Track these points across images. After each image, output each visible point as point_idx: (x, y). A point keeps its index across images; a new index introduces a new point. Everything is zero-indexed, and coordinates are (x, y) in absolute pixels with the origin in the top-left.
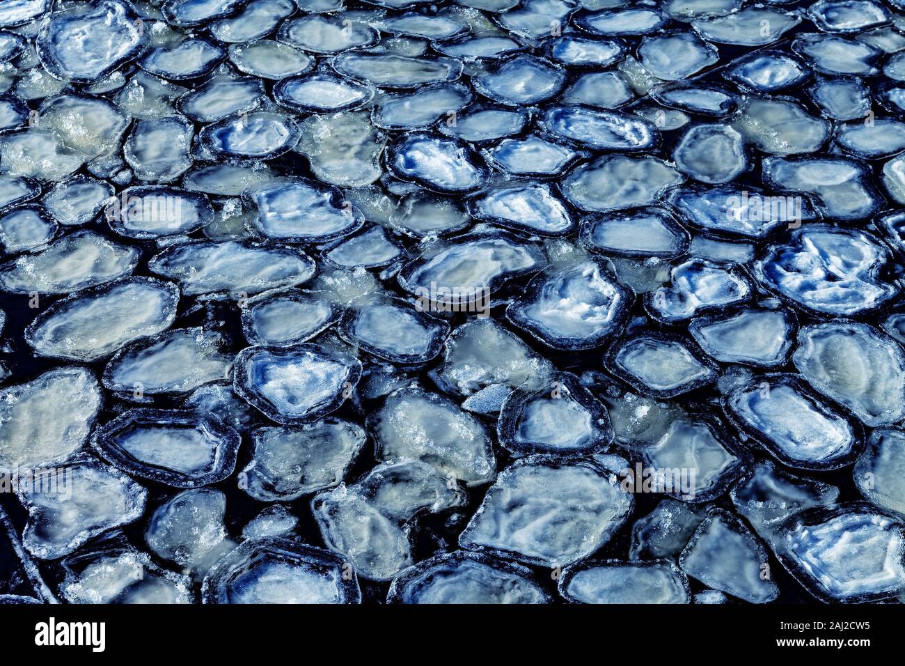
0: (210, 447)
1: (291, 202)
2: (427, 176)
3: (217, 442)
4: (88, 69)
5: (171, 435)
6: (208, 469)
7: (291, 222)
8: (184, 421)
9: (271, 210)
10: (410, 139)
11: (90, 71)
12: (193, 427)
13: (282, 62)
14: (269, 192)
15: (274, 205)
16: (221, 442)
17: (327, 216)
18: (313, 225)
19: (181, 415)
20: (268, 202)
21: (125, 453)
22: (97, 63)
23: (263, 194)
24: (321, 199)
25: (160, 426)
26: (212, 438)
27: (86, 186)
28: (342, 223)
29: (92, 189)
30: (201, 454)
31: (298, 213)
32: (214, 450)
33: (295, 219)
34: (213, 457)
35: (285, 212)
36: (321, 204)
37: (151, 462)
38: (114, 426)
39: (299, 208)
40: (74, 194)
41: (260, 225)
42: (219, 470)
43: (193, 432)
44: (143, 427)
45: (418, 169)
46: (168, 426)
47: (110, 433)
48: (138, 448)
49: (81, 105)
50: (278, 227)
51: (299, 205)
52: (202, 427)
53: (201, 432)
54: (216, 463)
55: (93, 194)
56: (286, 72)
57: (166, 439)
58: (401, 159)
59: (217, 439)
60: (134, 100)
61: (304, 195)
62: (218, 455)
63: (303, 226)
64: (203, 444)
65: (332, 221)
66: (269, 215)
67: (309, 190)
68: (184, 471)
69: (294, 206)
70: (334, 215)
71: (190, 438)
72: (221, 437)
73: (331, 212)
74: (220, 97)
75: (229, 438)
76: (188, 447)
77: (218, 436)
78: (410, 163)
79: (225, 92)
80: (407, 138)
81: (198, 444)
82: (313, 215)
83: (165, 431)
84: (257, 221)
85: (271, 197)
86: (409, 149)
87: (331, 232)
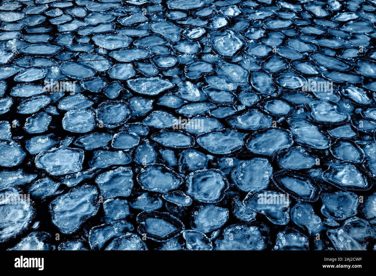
0: (310, 189)
1: (323, 108)
2: (352, 98)
3: (313, 188)
4: (228, 53)
5: (297, 182)
6: (309, 196)
7: (323, 116)
8: (302, 178)
9: (316, 111)
10: (347, 85)
11: (229, 54)
12: (305, 181)
13: (293, 55)
14: (314, 104)
15: (317, 108)
16: (314, 189)
17: (336, 115)
18: (331, 118)
19: (302, 176)
20: (315, 107)
21: (282, 183)
22: (231, 51)
23: (313, 104)
24: (333, 108)
25: (294, 178)
26: (311, 186)
27: (251, 94)
28: (342, 118)
29: (253, 95)
30: (307, 191)
31: (326, 112)
32: (311, 191)
33: (325, 115)
34: (311, 193)
35: (321, 112)
36: (333, 110)
37: (289, 189)
38: (279, 173)
39: (326, 111)
40: (247, 96)
41: (313, 116)
42: (313, 198)
43: (305, 183)
44: (288, 176)
45: (349, 95)
46: (297, 178)
47: (277, 175)
48: (286, 183)
49: (231, 65)
50: (319, 117)
51: (325, 109)
52: (308, 181)
53: (308, 183)
54: (312, 195)
55: (253, 97)
56: (296, 58)
57: (295, 183)
58: (343, 91)
59: (313, 187)
60: (247, 64)
61: (326, 106)
62: (312, 193)
63: (328, 118)
64: (308, 187)
65: (338, 116)
66: (316, 112)
67: (328, 104)
68: (300, 195)
69: (324, 110)
70: (338, 114)
71: (303, 184)
72: (314, 187)
73: (337, 113)
74: (273, 64)
75: (317, 188)
76: (302, 187)
77: (313, 186)
78: (346, 92)
79: (275, 62)
80: (346, 84)
81: (306, 187)
82: (331, 114)
83: (296, 179)
84: (312, 115)
85: (315, 105)
86: (347, 88)
87: (339, 121)
